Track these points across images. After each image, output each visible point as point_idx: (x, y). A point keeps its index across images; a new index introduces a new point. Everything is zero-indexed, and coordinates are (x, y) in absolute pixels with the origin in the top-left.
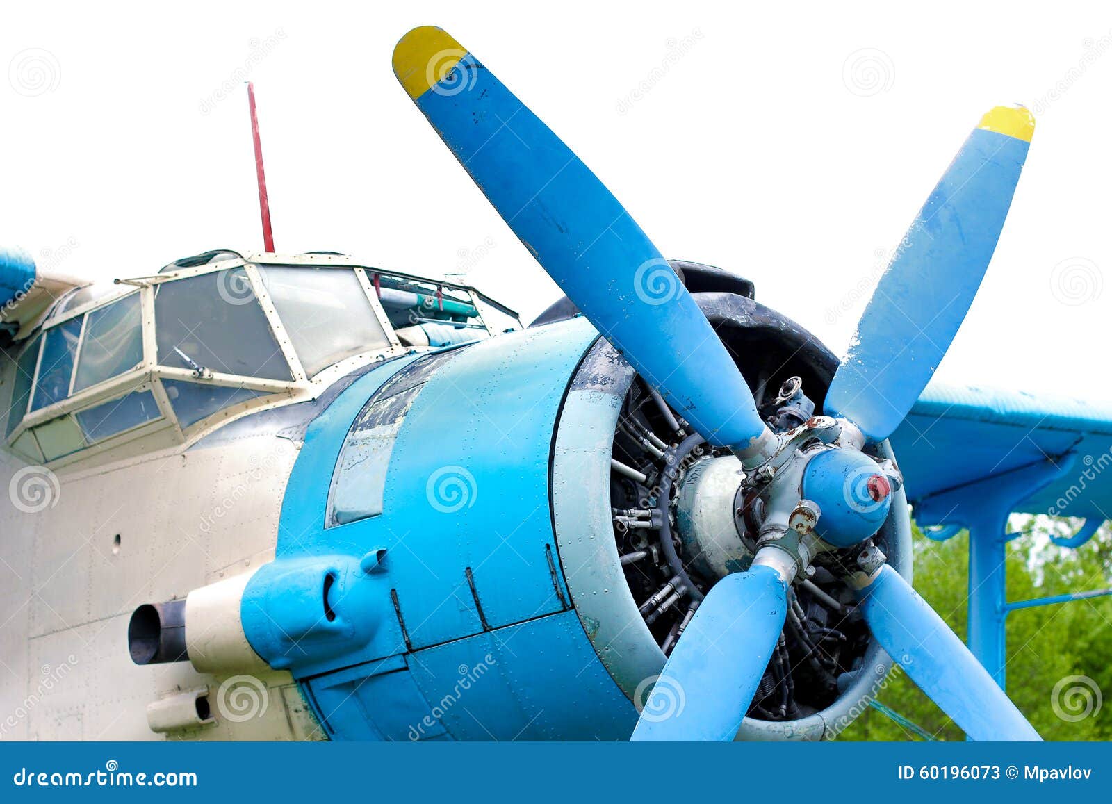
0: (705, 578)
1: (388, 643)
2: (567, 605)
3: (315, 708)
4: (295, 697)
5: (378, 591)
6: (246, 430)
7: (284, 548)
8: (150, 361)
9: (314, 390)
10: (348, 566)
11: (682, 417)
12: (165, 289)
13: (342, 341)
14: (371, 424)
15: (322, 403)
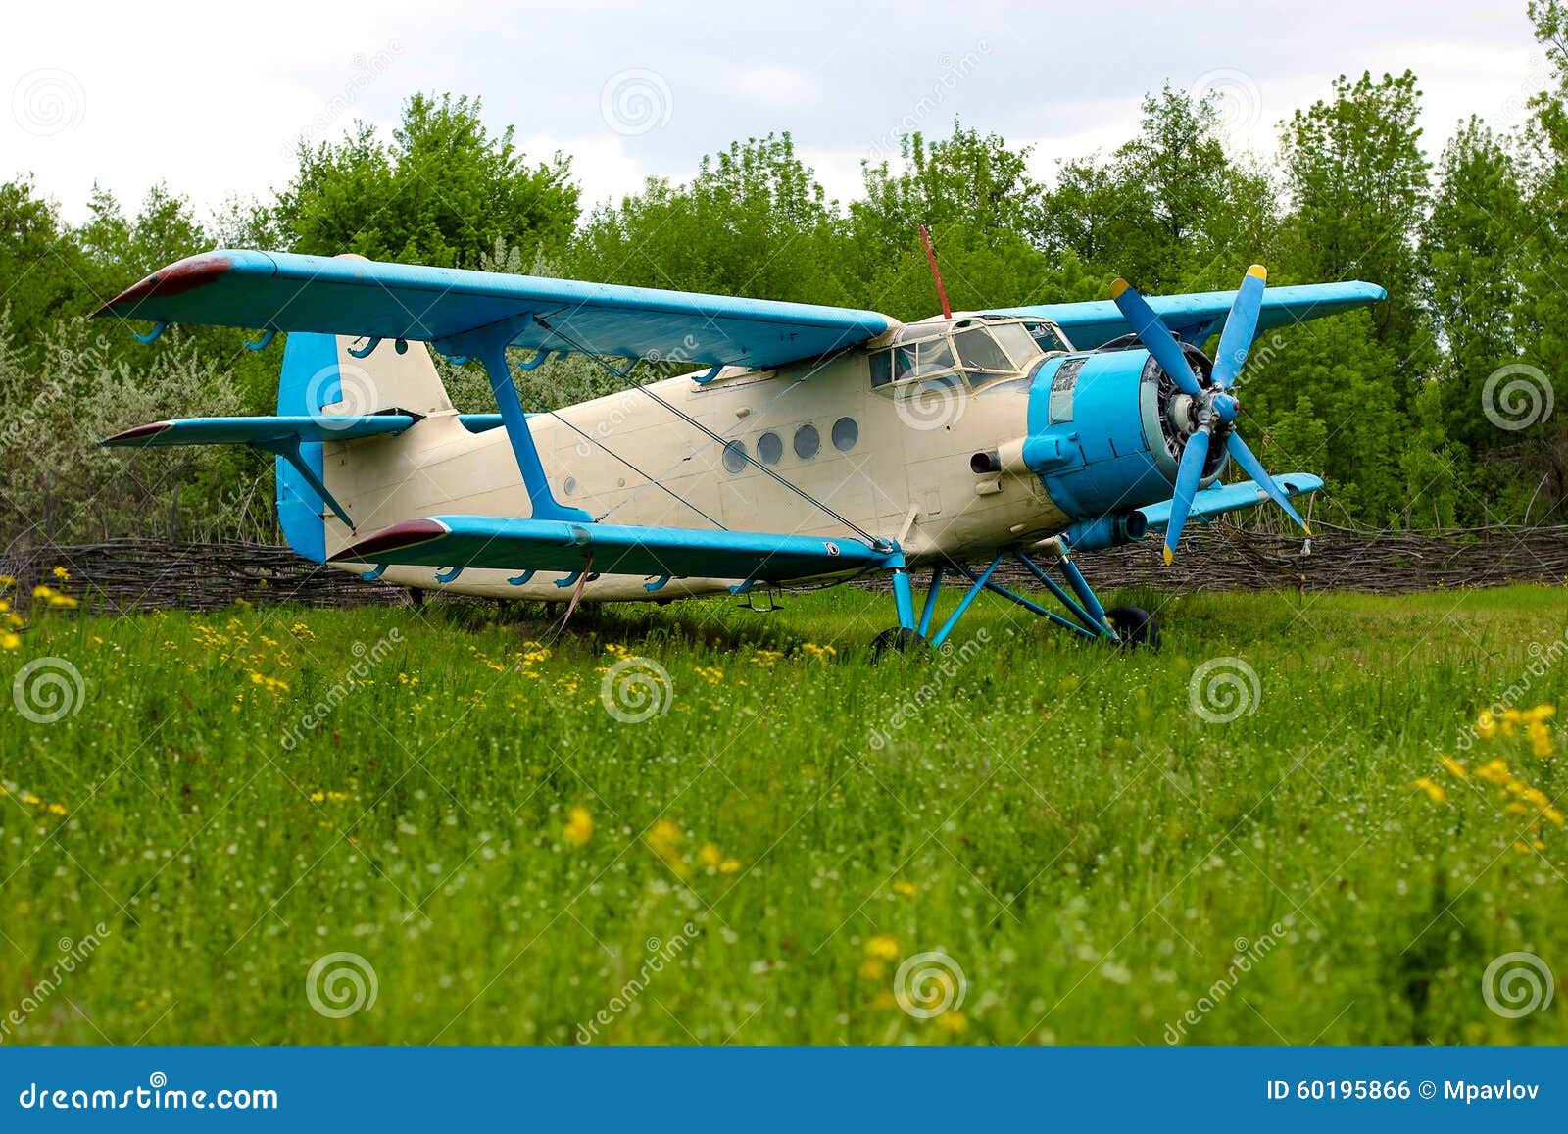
0: (1185, 437)
1: (1078, 461)
2: (1147, 449)
3: (1044, 484)
4: (1037, 481)
5: (1074, 447)
6: (1001, 389)
7: (1031, 433)
8: (959, 365)
9: (1025, 375)
10: (1063, 438)
11: (1178, 392)
12: (956, 337)
13: (1025, 353)
14: (1059, 389)
15: (1031, 378)
